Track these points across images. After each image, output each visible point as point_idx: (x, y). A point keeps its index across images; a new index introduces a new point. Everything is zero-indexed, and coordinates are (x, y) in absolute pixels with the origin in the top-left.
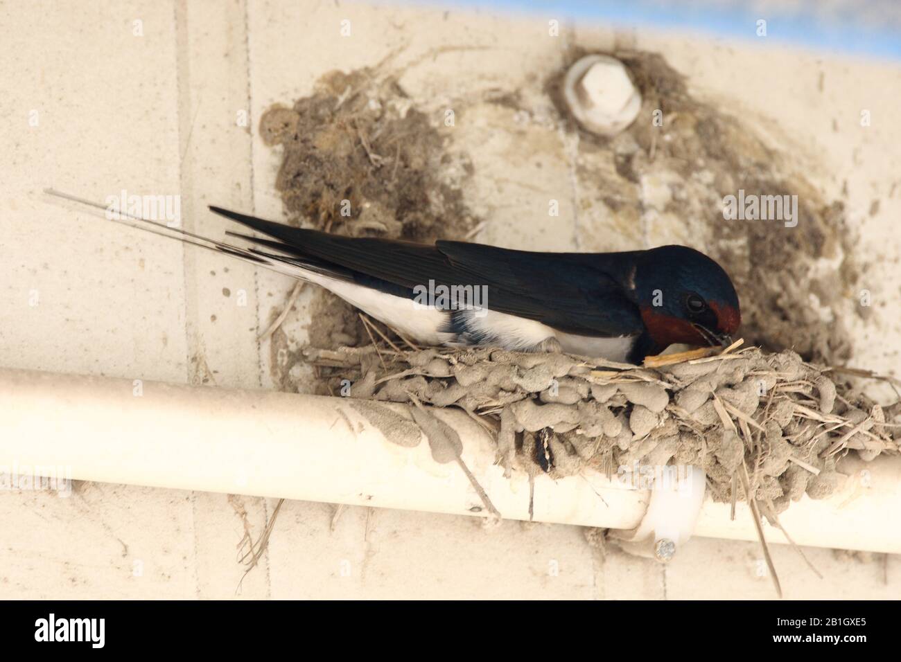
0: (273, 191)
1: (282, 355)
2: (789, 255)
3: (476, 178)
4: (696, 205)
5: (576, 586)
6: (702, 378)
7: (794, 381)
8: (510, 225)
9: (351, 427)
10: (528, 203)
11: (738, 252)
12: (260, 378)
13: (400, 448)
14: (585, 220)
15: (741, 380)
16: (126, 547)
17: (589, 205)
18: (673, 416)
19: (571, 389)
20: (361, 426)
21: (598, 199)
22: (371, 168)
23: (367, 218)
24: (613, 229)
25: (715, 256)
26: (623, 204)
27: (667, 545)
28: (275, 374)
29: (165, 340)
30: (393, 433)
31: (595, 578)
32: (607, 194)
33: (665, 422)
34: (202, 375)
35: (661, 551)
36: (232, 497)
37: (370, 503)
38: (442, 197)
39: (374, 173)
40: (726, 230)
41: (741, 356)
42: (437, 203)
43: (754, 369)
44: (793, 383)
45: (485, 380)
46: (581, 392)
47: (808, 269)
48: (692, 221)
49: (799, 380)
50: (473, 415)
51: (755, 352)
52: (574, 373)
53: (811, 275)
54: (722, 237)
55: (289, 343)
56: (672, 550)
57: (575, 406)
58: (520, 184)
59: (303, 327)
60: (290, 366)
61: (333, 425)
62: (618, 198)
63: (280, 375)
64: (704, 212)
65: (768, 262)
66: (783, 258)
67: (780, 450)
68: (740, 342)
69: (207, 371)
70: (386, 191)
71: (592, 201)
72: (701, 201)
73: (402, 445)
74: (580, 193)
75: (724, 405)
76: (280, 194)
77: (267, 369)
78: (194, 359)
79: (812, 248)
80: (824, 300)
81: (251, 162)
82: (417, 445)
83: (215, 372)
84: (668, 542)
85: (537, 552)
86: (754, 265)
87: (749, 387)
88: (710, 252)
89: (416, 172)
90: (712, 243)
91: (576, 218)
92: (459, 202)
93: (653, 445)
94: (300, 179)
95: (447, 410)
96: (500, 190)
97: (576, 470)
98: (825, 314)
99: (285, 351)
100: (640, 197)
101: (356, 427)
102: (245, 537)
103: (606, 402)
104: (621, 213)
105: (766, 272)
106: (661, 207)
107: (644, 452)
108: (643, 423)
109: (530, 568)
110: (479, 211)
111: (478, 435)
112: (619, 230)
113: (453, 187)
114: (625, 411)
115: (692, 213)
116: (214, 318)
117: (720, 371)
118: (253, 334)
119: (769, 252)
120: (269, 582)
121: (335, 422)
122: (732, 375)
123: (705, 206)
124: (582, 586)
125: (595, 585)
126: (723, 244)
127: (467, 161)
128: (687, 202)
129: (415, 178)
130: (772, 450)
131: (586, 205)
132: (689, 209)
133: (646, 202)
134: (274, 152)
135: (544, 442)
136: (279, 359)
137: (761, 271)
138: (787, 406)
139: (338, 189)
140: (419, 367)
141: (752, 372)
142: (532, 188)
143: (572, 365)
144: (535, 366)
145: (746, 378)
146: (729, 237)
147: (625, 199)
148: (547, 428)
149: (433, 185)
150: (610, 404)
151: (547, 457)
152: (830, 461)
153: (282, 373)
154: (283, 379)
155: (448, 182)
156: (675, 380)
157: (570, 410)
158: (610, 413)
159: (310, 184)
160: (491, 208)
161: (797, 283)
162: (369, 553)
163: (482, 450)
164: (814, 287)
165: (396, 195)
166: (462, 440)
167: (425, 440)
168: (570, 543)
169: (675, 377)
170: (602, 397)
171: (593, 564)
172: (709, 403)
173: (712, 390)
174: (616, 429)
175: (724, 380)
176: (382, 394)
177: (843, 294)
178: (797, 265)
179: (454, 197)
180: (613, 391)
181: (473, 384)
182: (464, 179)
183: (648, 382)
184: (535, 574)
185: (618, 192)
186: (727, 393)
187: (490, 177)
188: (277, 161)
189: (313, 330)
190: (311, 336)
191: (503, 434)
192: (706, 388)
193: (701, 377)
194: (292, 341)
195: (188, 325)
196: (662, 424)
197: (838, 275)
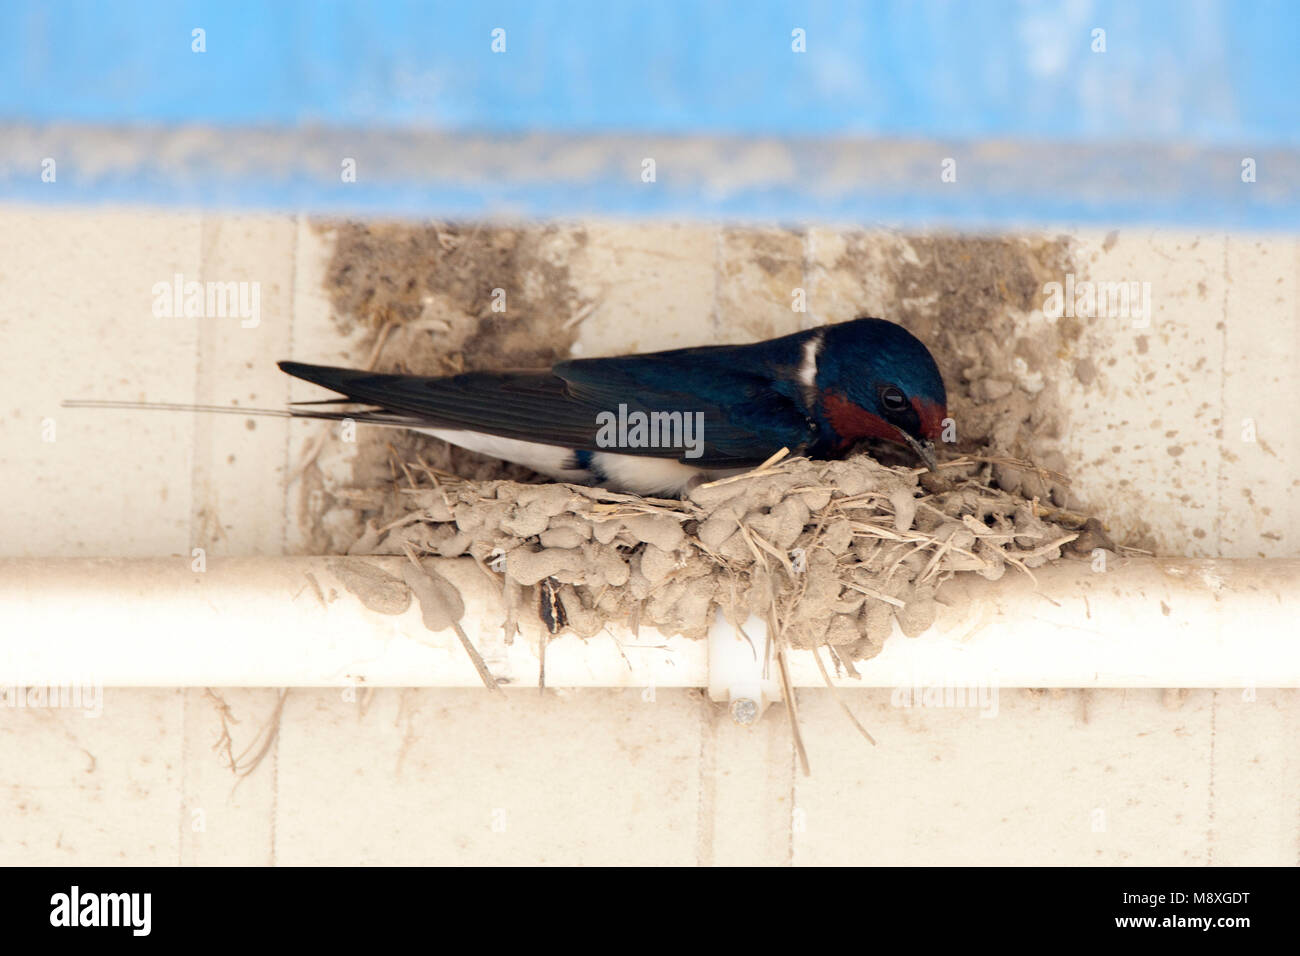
0: (320, 291)
1: (316, 498)
2: (984, 311)
3: (589, 249)
4: (877, 257)
5: (677, 758)
6: (725, 504)
7: (860, 494)
8: (628, 305)
9: (321, 597)
10: (655, 275)
11: (926, 312)
12: (284, 530)
13: (383, 617)
14: (732, 290)
15: (778, 501)
16: (93, 760)
17: (739, 270)
18: (699, 552)
19: (571, 529)
20: (334, 593)
21: (751, 261)
22: (441, 252)
23: (429, 318)
24: (767, 298)
25: (895, 320)
26: (784, 263)
27: (746, 706)
28: (304, 522)
29: (164, 494)
30: (371, 599)
31: (703, 746)
32: (762, 253)
33: (687, 562)
34: (211, 532)
35: (737, 714)
36: (209, 691)
37: (363, 685)
38: (541, 278)
39: (444, 258)
40: (913, 286)
41: (782, 471)
42: (533, 286)
43: (798, 486)
44: (858, 497)
45: (483, 523)
46: (579, 532)
47: (1013, 327)
48: (870, 278)
49: (867, 491)
50: (482, 566)
51: (800, 463)
52: (572, 509)
53: (1019, 333)
54: (906, 295)
55: (326, 482)
56: (752, 712)
57: (578, 550)
58: (647, 252)
59: (345, 461)
60: (325, 511)
61: (298, 595)
62: (778, 257)
63: (311, 524)
64: (887, 265)
65: (957, 323)
66: (975, 316)
67: (820, 588)
68: (785, 451)
69: (218, 528)
70: (459, 280)
71: (744, 263)
72: (884, 252)
73: (385, 613)
74: (727, 254)
75: (751, 534)
76: (328, 293)
77: (294, 518)
78: (202, 514)
79: (1020, 299)
80: (1034, 364)
81: (293, 257)
82: (404, 611)
83: (229, 527)
84: (745, 701)
85: (629, 719)
86: (944, 327)
87: (786, 509)
88: (888, 315)
89: (503, 251)
90: (891, 305)
91: (717, 288)
92: (563, 282)
93: (679, 590)
94: (349, 274)
95: (455, 562)
96: (620, 262)
97: (590, 629)
98: (1033, 382)
99: (319, 493)
100: (805, 253)
101: (327, 594)
102: (223, 738)
103: (611, 542)
104: (780, 275)
105: (957, 336)
106: (830, 264)
107: (672, 599)
108: (655, 567)
109: (618, 741)
110: (589, 291)
111: (485, 592)
112: (774, 298)
113: (558, 264)
114: (632, 552)
115: (871, 267)
116: (232, 459)
117: (751, 492)
118: (279, 476)
119: (958, 311)
120: (275, 788)
121: (301, 592)
122: (765, 495)
123: (889, 257)
124: (685, 758)
125: (702, 755)
126: (907, 303)
127: (579, 230)
128: (865, 255)
129: (502, 259)
130: (807, 589)
131: (734, 269)
132: (867, 263)
133: (811, 259)
134: (325, 242)
135: (550, 595)
136: (311, 503)
137: (951, 336)
138: (840, 528)
139: (397, 283)
140: (422, 511)
141: (792, 490)
142: (662, 255)
143: (566, 500)
144: (529, 503)
145: (784, 498)
146: (916, 295)
147: (786, 258)
148: (550, 578)
149: (530, 263)
150: (618, 543)
151: (554, 615)
152: (924, 587)
153: (314, 521)
154: (313, 530)
155: (551, 257)
156: (694, 508)
157: (570, 555)
158: (617, 555)
159: (360, 278)
160: (606, 286)
161: (1000, 344)
162: (409, 740)
163: (491, 611)
164: (1023, 349)
165: (473, 284)
166: (464, 599)
167: (415, 604)
168: (674, 704)
169: (695, 505)
170: (605, 536)
171: (703, 729)
172: (737, 533)
173: (736, 519)
174: (619, 576)
175: (757, 503)
176: (382, 549)
177: (1060, 354)
178: (997, 323)
179: (557, 276)
180: (613, 528)
181: (473, 528)
182: (572, 252)
183: (654, 514)
184: (623, 748)
185: (779, 249)
186: (757, 520)
187: (607, 246)
188: (328, 252)
189: (357, 463)
190: (355, 471)
191: (506, 590)
192: (730, 516)
193: (725, 502)
194: (330, 479)
195: (196, 470)
196: (684, 563)
197: (1055, 328)
